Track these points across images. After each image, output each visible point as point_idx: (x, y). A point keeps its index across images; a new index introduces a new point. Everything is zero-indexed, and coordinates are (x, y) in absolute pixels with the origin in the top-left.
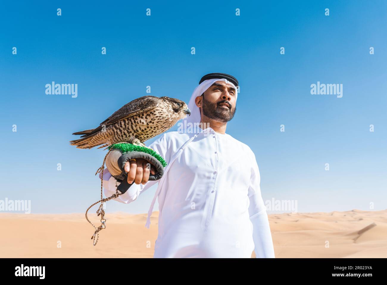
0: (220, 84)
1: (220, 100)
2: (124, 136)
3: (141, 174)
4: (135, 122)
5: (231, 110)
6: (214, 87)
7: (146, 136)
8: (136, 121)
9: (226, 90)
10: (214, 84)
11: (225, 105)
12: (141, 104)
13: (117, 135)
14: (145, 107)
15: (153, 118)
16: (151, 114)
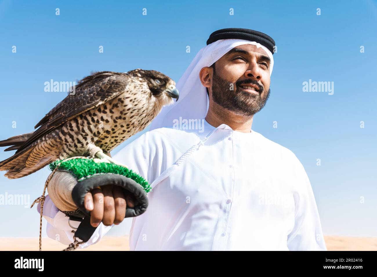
0: (244, 49)
1: (243, 79)
2: (79, 145)
3: (111, 209)
4: (93, 120)
5: (262, 95)
6: (233, 54)
7: (113, 140)
8: (96, 118)
9: (254, 61)
10: (234, 50)
11: (252, 87)
12: (100, 91)
13: (66, 144)
14: (107, 94)
15: (124, 110)
16: (120, 103)
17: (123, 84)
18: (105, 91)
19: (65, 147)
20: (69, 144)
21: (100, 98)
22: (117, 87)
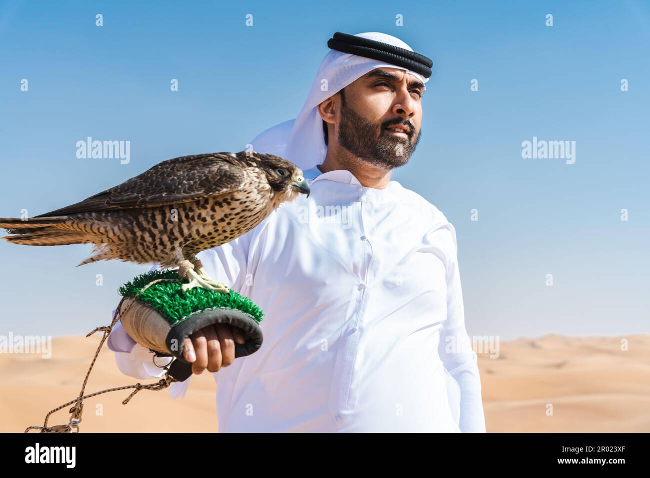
1: (390, 117)
3: (217, 353)
5: (413, 139)
6: (374, 78)
9: (405, 88)
12: (204, 180)
13: (142, 244)
14: (214, 187)
15: (230, 214)
16: (226, 204)
17: (238, 180)
18: (213, 182)
19: (140, 247)
20: (147, 245)
21: (203, 191)
22: (229, 181)
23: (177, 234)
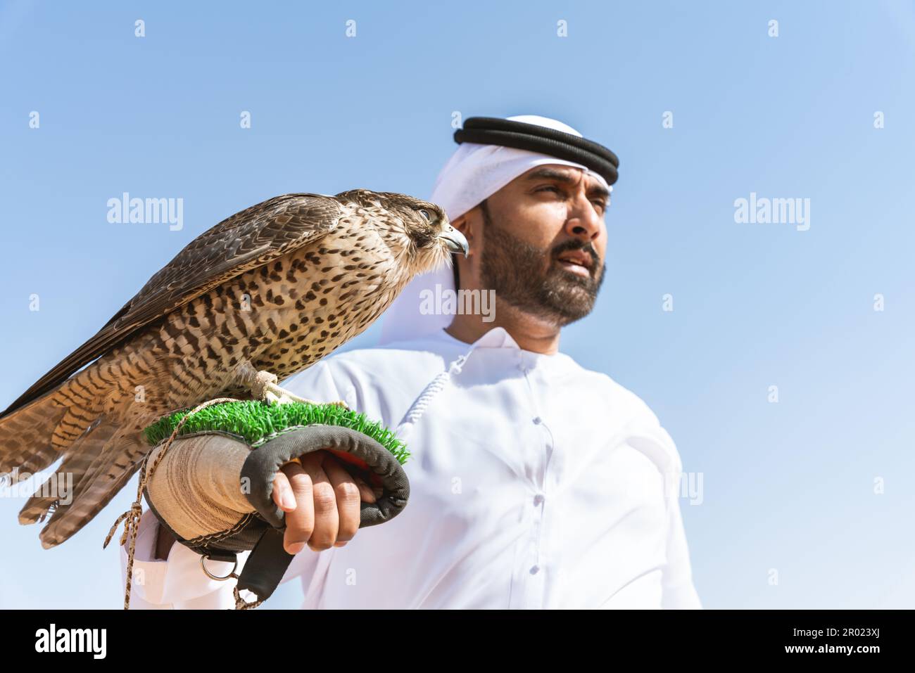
3: (331, 508)
12: (268, 226)
13: (180, 362)
14: (287, 233)
15: (322, 282)
16: (311, 263)
17: (325, 215)
18: (283, 227)
19: (177, 369)
20: (189, 361)
21: (270, 242)
22: (311, 219)
23: (235, 332)
